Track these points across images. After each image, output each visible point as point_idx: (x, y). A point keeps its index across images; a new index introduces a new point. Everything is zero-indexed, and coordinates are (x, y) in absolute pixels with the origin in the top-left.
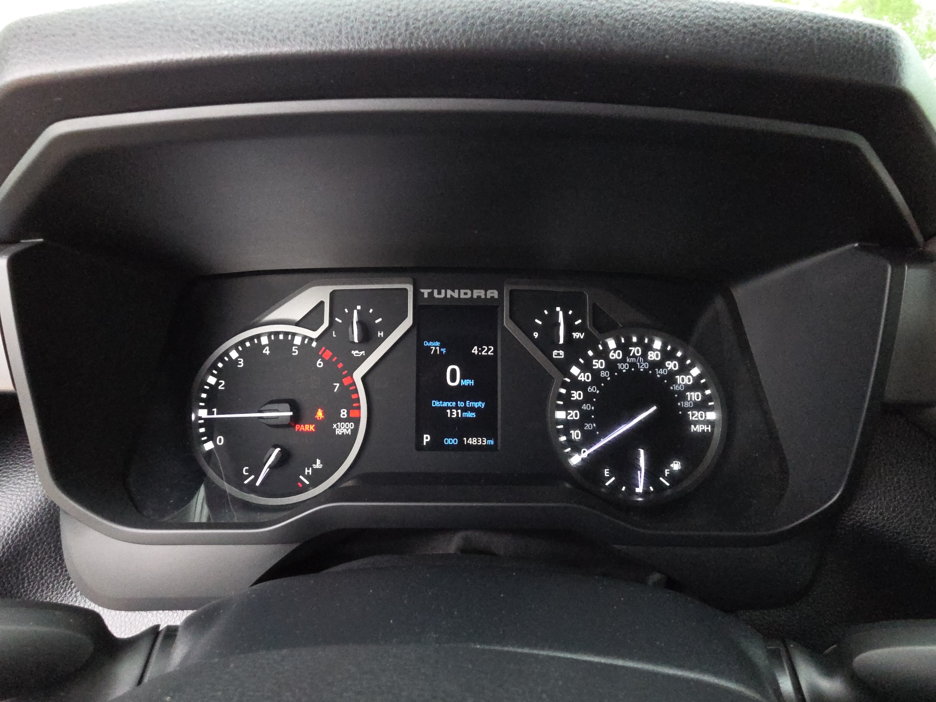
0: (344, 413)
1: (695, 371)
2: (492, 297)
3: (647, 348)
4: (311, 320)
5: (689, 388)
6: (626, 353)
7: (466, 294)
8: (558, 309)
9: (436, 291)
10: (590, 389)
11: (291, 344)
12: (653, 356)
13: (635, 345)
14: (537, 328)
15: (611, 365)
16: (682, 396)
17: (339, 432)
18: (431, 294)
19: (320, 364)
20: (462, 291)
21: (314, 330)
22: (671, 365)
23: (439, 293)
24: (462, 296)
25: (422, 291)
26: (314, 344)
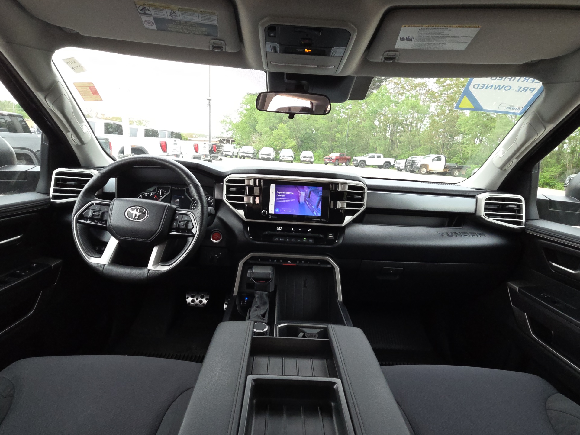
2: (184, 189)
4: (154, 191)
12: (208, 199)
21: (154, 192)
24: (179, 189)
26: (154, 195)
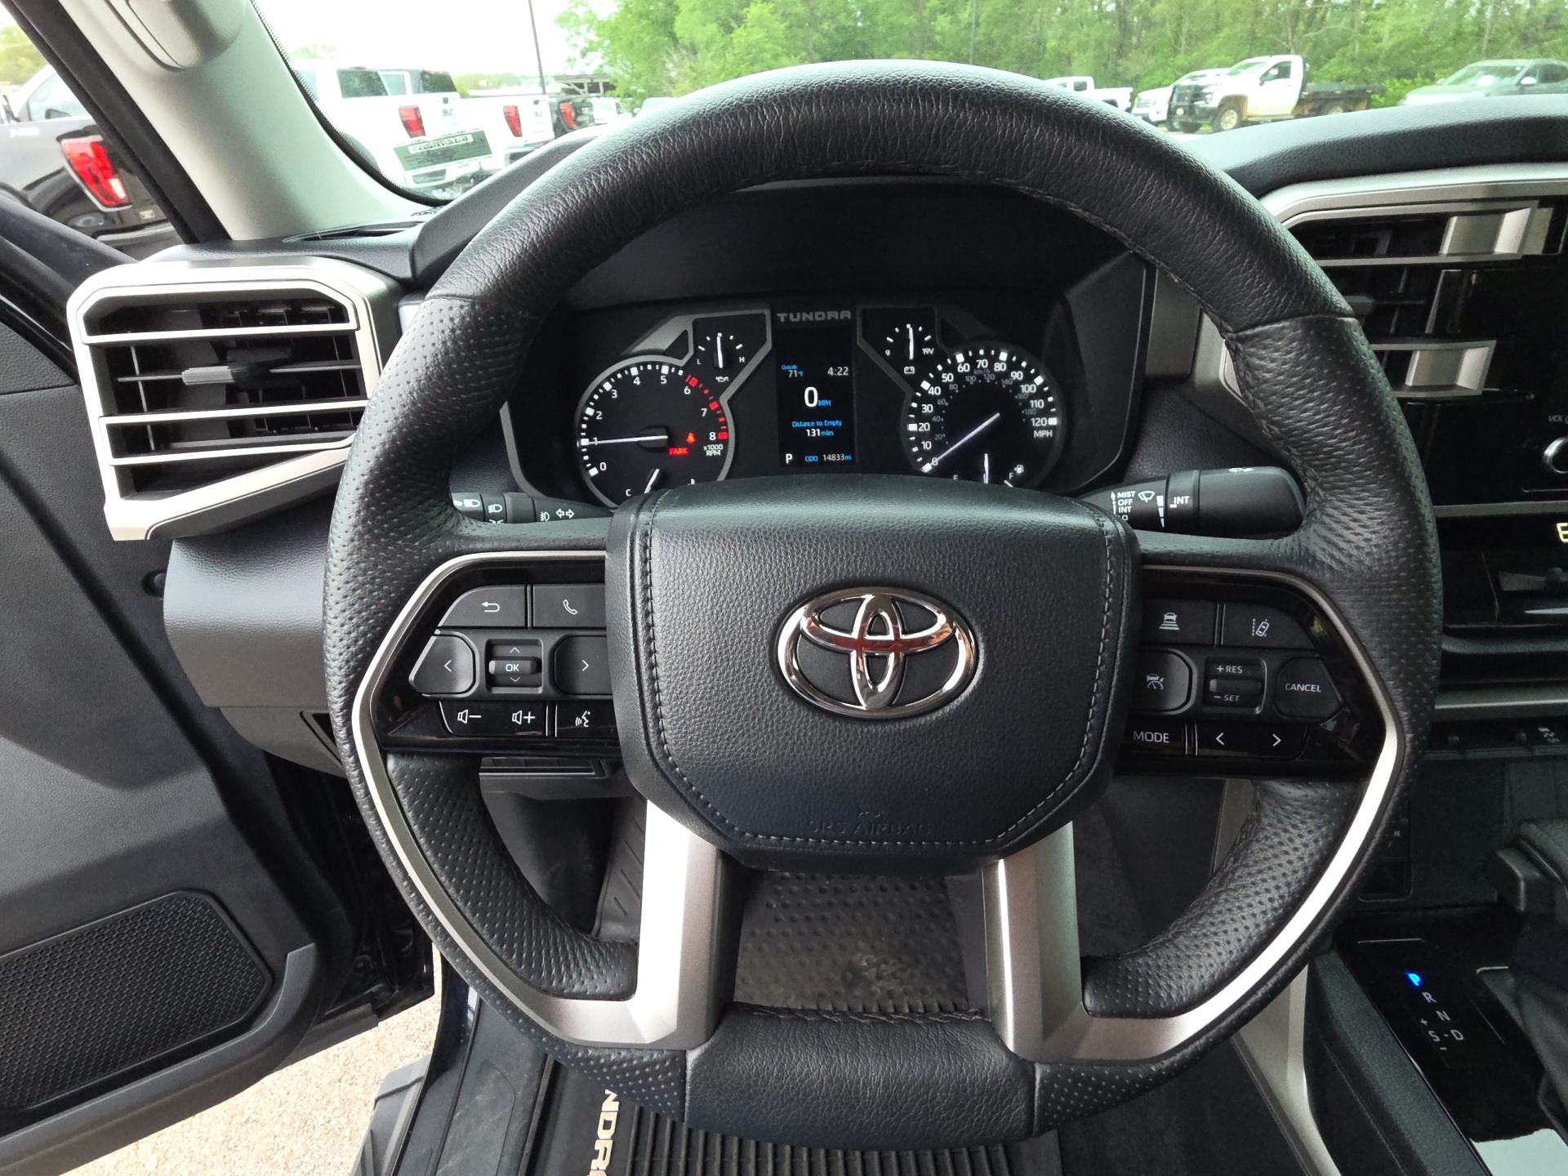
0: (713, 436)
1: (1039, 380)
2: (846, 318)
3: (994, 360)
4: (677, 349)
5: (1033, 396)
6: (974, 365)
7: (820, 316)
8: (908, 326)
9: (791, 315)
10: (940, 402)
11: (659, 373)
12: (999, 367)
13: (981, 358)
14: (889, 346)
15: (960, 378)
16: (1026, 404)
17: (709, 453)
18: (787, 318)
19: (687, 391)
20: (817, 314)
21: (681, 358)
22: (1017, 375)
23: (795, 317)
24: (817, 318)
25: (779, 315)
26: (681, 373)
